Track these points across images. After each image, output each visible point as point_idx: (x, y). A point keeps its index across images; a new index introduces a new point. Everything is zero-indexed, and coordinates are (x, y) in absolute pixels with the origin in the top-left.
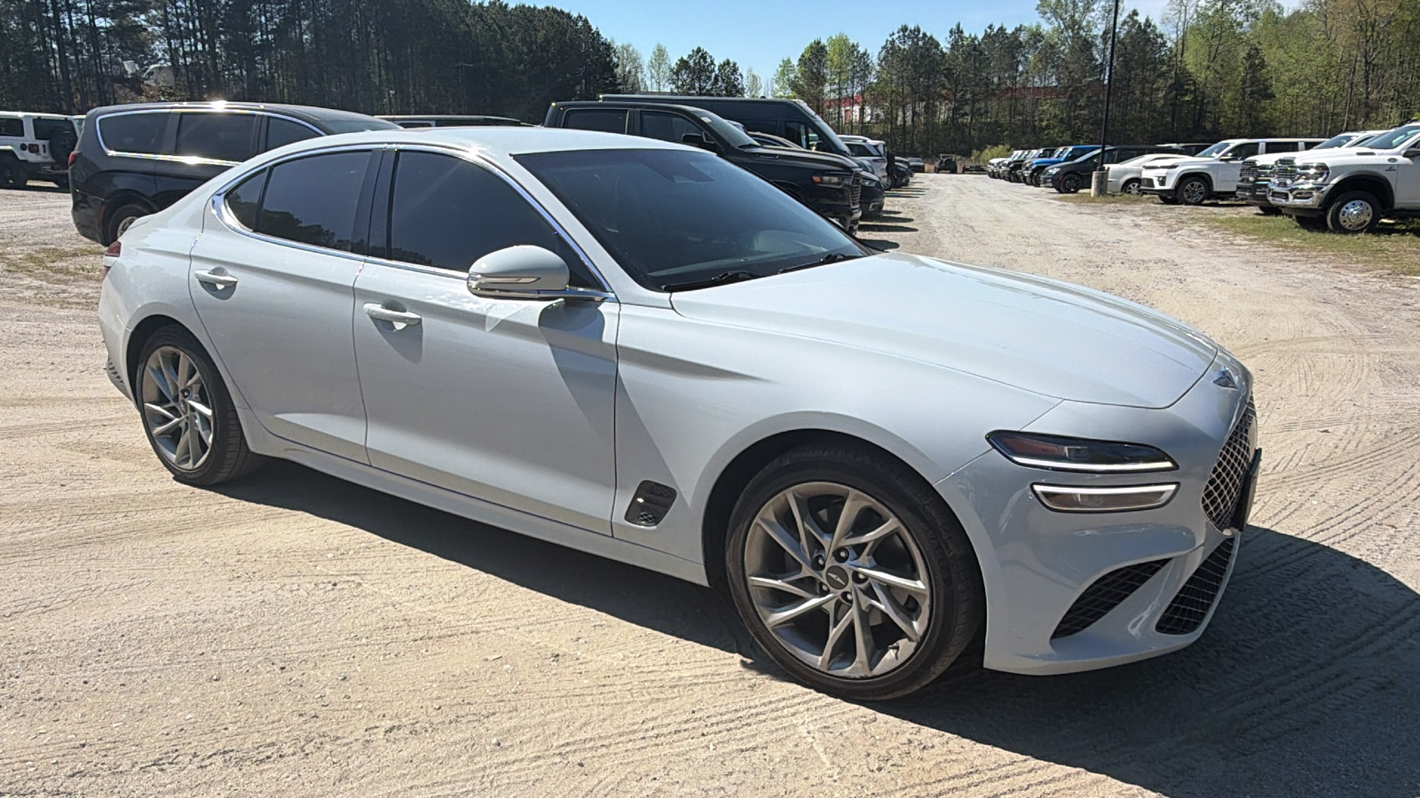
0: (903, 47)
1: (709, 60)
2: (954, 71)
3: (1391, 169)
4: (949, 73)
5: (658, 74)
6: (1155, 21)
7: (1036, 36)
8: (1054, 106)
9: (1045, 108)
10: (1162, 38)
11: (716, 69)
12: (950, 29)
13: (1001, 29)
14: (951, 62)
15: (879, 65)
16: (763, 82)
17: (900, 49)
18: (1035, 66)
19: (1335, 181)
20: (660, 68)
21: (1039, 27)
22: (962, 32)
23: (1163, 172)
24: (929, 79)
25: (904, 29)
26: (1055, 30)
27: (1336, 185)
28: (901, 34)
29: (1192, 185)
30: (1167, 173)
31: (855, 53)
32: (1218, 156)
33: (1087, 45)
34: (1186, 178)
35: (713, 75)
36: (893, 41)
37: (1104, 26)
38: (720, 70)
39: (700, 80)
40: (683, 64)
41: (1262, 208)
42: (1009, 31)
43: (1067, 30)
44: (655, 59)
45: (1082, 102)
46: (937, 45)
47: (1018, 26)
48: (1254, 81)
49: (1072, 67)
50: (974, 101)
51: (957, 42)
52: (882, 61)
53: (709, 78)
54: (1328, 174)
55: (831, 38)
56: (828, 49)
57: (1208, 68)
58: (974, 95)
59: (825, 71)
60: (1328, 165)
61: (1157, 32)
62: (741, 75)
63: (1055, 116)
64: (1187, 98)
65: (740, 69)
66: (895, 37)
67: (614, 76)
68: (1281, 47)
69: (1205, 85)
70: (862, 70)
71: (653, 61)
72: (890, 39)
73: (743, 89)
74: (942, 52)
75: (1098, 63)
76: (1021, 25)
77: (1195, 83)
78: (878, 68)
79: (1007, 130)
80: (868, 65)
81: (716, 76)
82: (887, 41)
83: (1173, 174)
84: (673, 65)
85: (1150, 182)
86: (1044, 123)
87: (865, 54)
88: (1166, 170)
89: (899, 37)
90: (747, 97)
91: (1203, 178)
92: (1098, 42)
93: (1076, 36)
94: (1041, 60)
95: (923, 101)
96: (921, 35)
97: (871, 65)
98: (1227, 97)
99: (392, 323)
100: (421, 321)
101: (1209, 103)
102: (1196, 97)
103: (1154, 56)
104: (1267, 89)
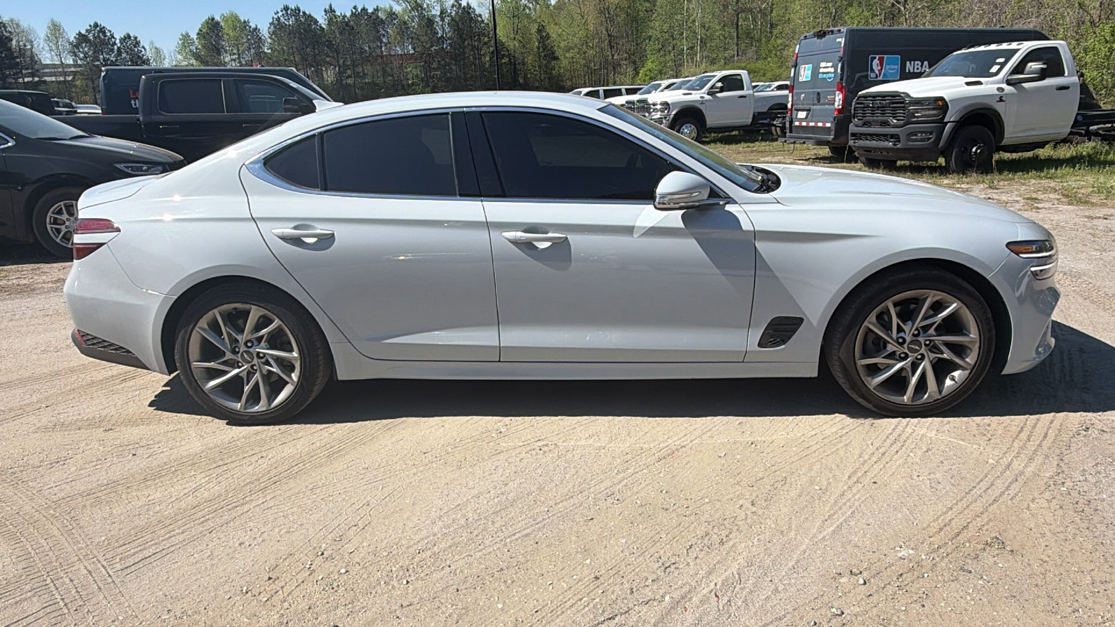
0: (287, 23)
1: (108, 34)
2: (334, 43)
3: (702, 103)
4: (330, 44)
5: (58, 48)
6: (474, 4)
7: (392, 15)
8: (416, 68)
9: (409, 69)
10: (481, 18)
11: (118, 42)
12: (324, 9)
13: (364, 9)
14: (330, 36)
15: (270, 38)
16: (166, 52)
17: (286, 25)
18: (396, 39)
19: (674, 113)
20: (57, 42)
21: (391, 8)
22: (334, 11)
24: (314, 49)
25: (286, 8)
26: (404, 10)
27: (675, 115)
28: (284, 12)
31: (247, 27)
33: (430, 22)
35: (116, 47)
36: (279, 18)
37: (439, 8)
38: (122, 44)
39: (102, 52)
40: (82, 38)
42: (370, 11)
43: (413, 11)
44: (51, 34)
45: (435, 65)
46: (316, 22)
47: (376, 7)
48: (545, 48)
49: (423, 39)
50: (354, 66)
51: (331, 19)
52: (272, 35)
53: (112, 50)
54: (669, 108)
55: (223, 15)
56: (222, 24)
57: (514, 39)
58: (353, 61)
59: (223, 43)
60: (669, 102)
61: (477, 12)
62: (143, 47)
63: (417, 76)
64: (503, 61)
65: (141, 42)
66: (280, 14)
67: (10, 49)
68: (556, 24)
69: (514, 51)
70: (255, 42)
71: (49, 35)
72: (276, 17)
73: (148, 60)
74: (321, 27)
75: (440, 35)
76: (377, 7)
77: (508, 50)
78: (269, 40)
79: (383, 88)
80: (260, 38)
81: (119, 48)
82: (273, 18)
84: (72, 39)
86: (410, 82)
87: (256, 29)
89: (283, 15)
90: (153, 65)
92: (438, 19)
93: (421, 17)
94: (398, 34)
95: (313, 66)
96: (301, 14)
97: (263, 38)
98: (529, 59)
99: (536, 244)
100: (567, 238)
101: (519, 64)
102: (510, 60)
103: (477, 30)
104: (553, 53)
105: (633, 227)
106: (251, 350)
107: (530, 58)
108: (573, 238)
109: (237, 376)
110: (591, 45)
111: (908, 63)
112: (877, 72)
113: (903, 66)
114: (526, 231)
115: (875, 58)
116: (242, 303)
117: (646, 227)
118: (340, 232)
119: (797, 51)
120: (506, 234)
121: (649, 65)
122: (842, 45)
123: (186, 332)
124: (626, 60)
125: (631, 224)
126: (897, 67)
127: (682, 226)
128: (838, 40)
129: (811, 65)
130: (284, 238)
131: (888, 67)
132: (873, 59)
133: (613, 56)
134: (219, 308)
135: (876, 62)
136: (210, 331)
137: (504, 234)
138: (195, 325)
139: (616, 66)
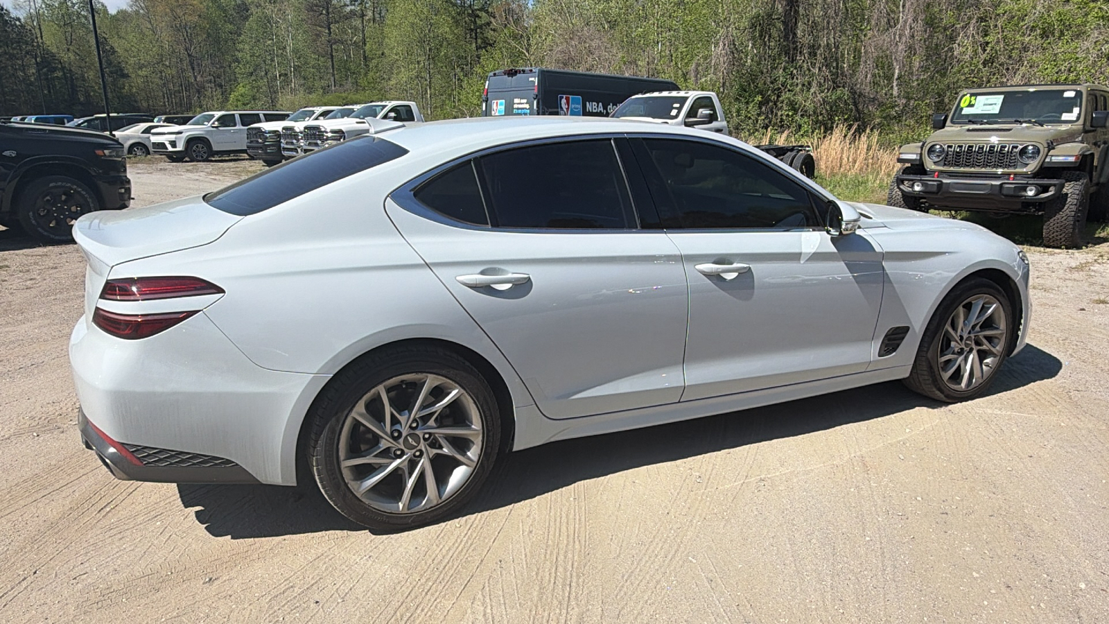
23: (172, 137)
29: (197, 147)
30: (176, 138)
32: (209, 125)
34: (191, 141)
41: (265, 161)
57: (68, 50)
69: (70, 65)
77: (61, 63)
83: (180, 138)
85: (162, 145)
88: (174, 136)
91: (203, 141)
98: (91, 75)
99: (723, 275)
100: (750, 268)
101: (77, 78)
102: (64, 74)
103: (14, 36)
104: (122, 70)
105: (800, 254)
106: (417, 432)
107: (91, 73)
108: (756, 268)
109: (397, 469)
110: (167, 63)
111: (587, 103)
112: (565, 110)
113: (584, 106)
114: (716, 263)
115: (563, 97)
116: (416, 372)
117: (810, 253)
118: (538, 275)
119: (486, 87)
120: (700, 267)
121: (241, 90)
122: (536, 84)
123: (338, 421)
124: (211, 82)
125: (797, 251)
126: (580, 106)
127: (835, 250)
128: (531, 79)
129: (504, 101)
130: (474, 287)
131: (573, 106)
132: (562, 98)
133: (195, 77)
134: (384, 384)
135: (564, 101)
136: (368, 415)
137: (697, 267)
138: (351, 410)
139: (200, 90)
